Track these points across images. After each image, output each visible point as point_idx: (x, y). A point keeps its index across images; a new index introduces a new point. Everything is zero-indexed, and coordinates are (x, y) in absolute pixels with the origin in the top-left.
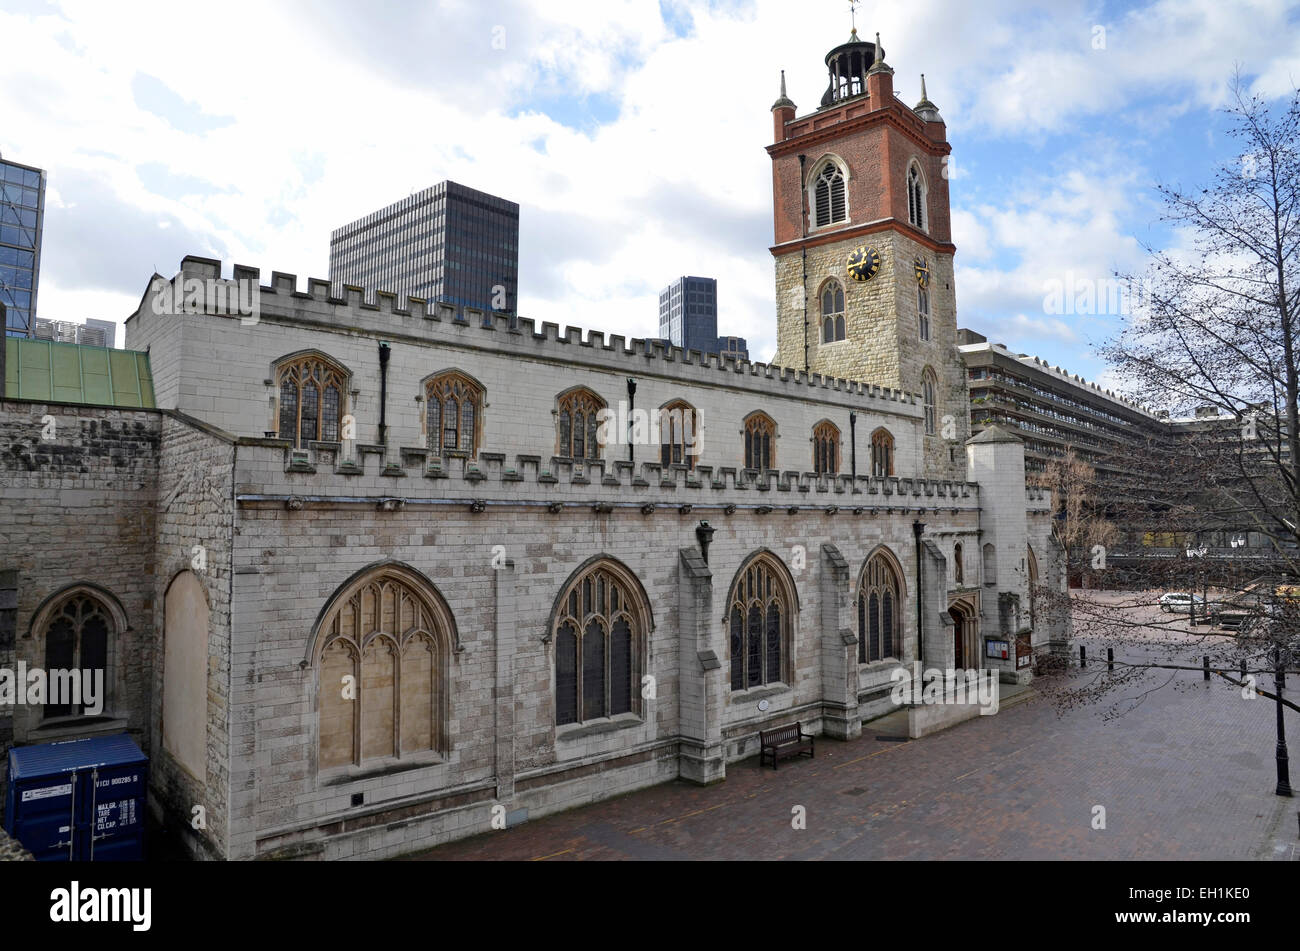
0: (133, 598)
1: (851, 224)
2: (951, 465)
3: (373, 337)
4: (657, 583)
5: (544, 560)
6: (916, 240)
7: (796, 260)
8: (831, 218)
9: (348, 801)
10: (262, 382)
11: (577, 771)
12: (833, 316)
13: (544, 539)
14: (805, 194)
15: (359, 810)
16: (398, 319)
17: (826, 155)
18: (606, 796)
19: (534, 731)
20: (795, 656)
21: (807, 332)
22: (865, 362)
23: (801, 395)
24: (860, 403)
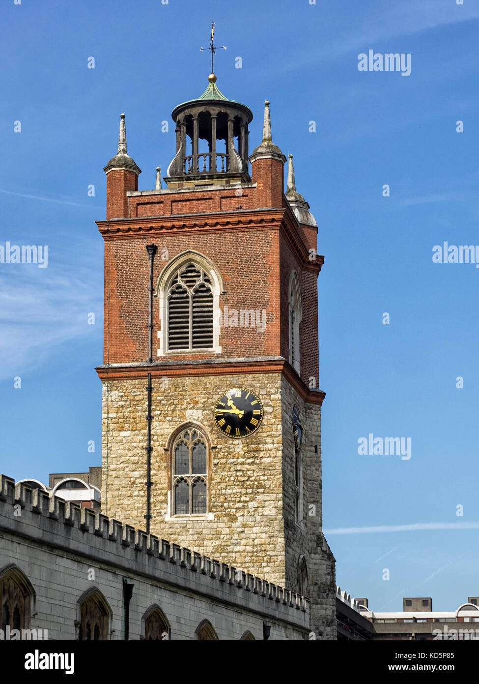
1: (222, 356)
6: (296, 388)
7: (136, 388)
8: (191, 340)
12: (190, 476)
14: (154, 298)
17: (190, 260)
21: (149, 496)
22: (236, 549)
23: (227, 598)
24: (271, 612)
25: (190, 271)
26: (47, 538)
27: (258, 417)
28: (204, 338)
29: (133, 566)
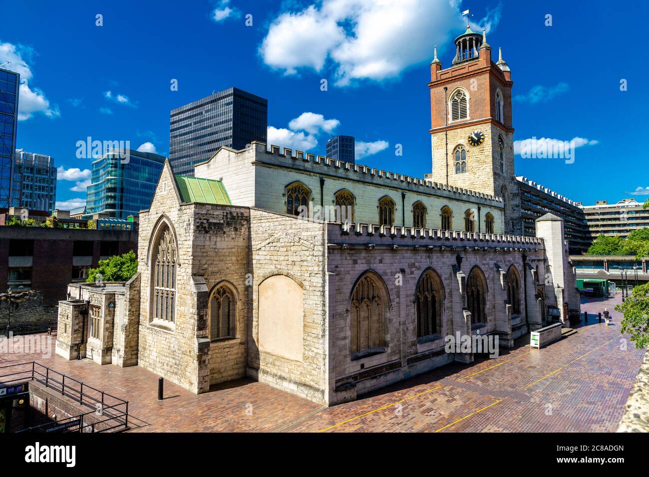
0: (241, 288)
1: (470, 120)
2: (512, 229)
3: (318, 175)
4: (446, 280)
5: (413, 269)
6: (499, 127)
7: (441, 135)
8: (459, 117)
9: (359, 368)
10: (281, 195)
11: (425, 357)
12: (460, 162)
13: (413, 261)
14: (447, 104)
15: (363, 370)
16: (326, 168)
17: (459, 90)
18: (434, 368)
19: (411, 340)
20: (487, 311)
21: (447, 169)
22: (476, 183)
23: (461, 199)
24: (481, 202)
25: (459, 93)
26: (362, 180)
27: (483, 139)
28: (464, 115)
29: (407, 188)
